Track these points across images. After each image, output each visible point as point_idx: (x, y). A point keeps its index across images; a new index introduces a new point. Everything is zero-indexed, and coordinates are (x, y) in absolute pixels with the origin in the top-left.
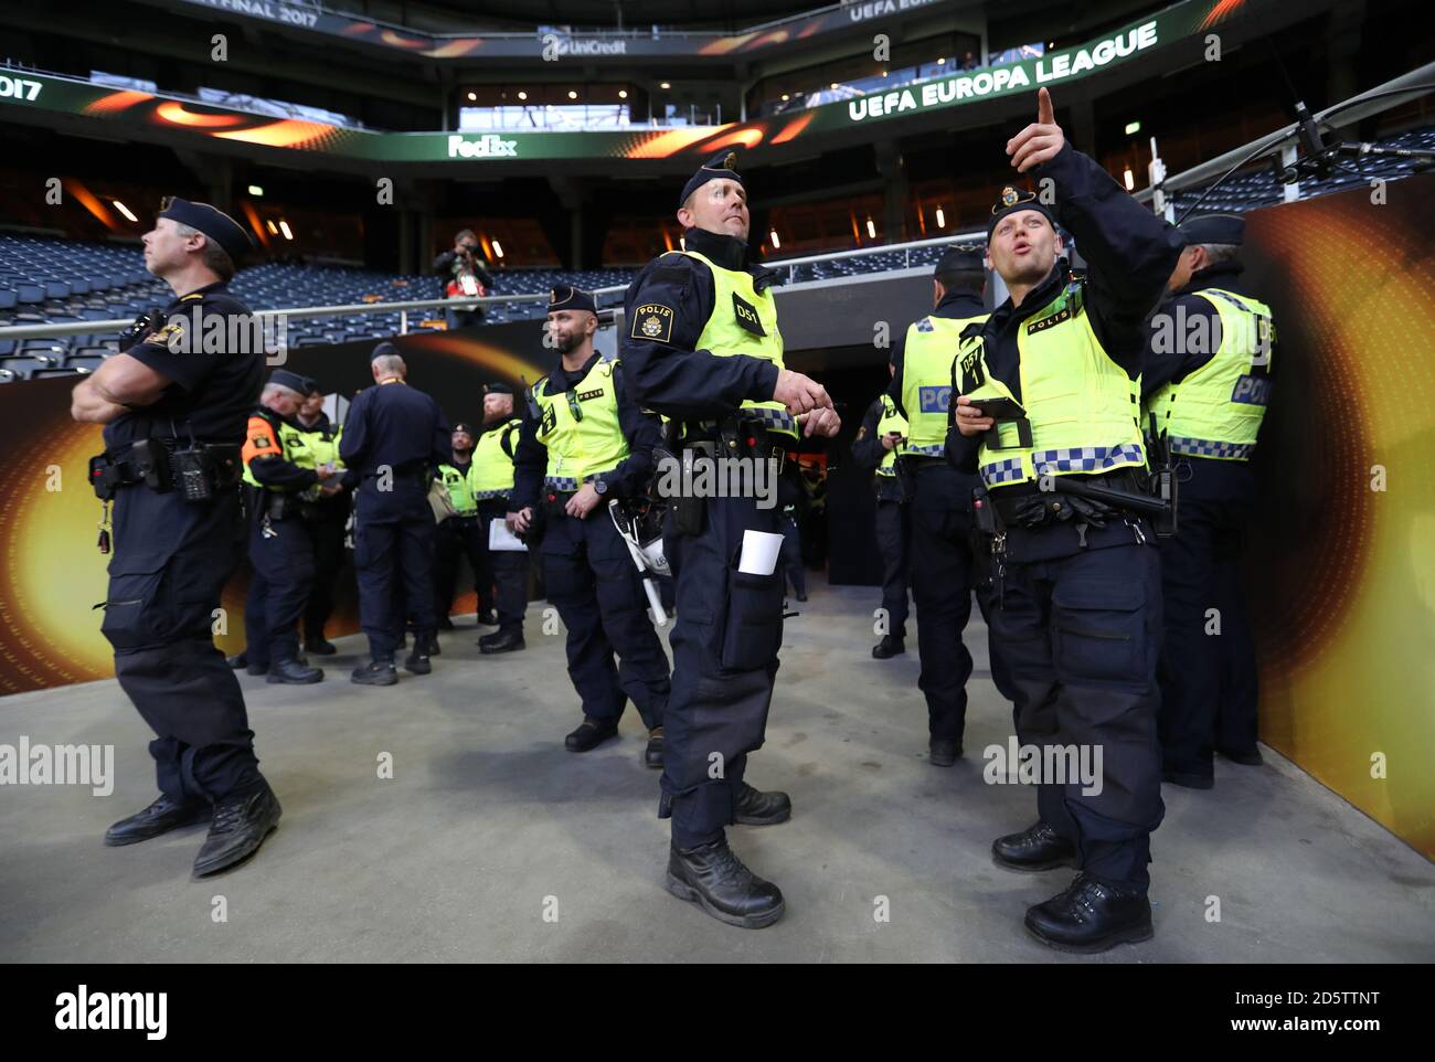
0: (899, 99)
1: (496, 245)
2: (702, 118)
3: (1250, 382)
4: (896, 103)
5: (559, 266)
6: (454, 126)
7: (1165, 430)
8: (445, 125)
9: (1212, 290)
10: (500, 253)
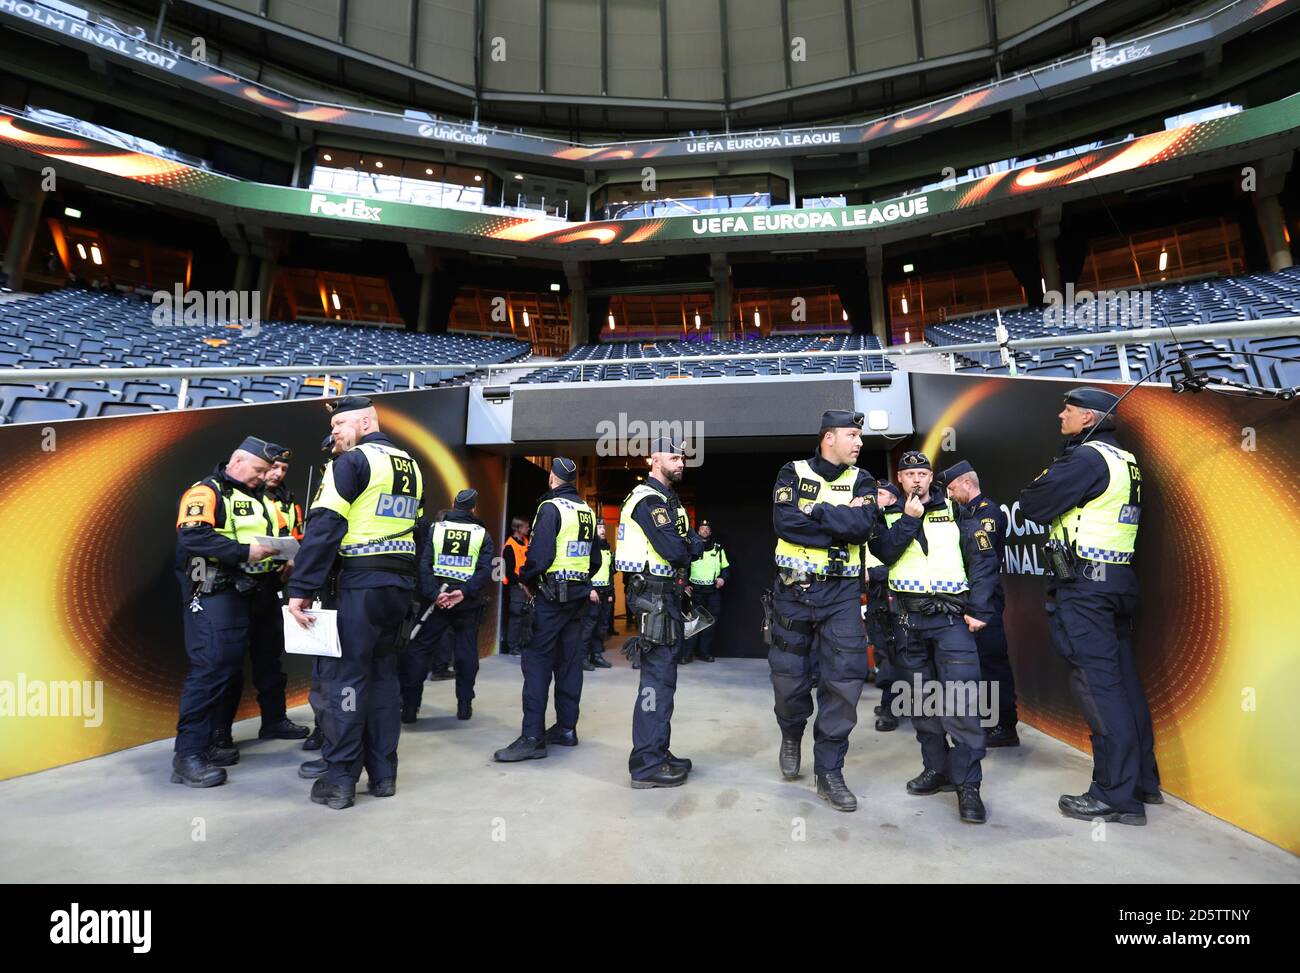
0: (735, 223)
1: (335, 298)
2: (551, 208)
3: (1129, 509)
4: (731, 225)
5: (404, 326)
6: (305, 182)
7: (1075, 541)
8: (295, 180)
9: (1098, 442)
10: (337, 305)
